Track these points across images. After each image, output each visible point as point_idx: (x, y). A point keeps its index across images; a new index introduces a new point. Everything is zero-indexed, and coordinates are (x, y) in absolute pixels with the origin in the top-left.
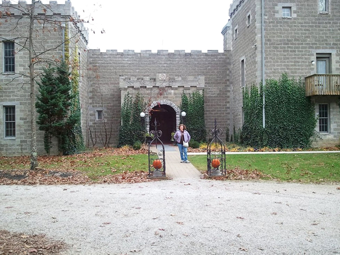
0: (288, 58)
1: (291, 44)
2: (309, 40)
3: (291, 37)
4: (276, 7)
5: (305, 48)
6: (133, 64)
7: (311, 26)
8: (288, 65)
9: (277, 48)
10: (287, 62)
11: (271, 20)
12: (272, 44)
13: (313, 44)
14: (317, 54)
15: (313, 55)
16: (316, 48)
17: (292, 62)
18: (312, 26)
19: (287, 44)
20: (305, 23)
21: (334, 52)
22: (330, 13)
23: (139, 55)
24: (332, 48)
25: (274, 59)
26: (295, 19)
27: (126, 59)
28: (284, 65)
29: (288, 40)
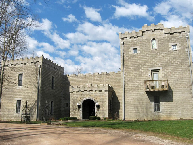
0: (136, 73)
1: (138, 66)
2: (147, 63)
3: (138, 63)
4: (129, 49)
5: (145, 67)
6: (82, 80)
7: (147, 57)
8: (137, 77)
9: (131, 69)
10: (136, 75)
11: (127, 56)
12: (128, 67)
13: (149, 65)
14: (151, 70)
15: (149, 71)
16: (151, 67)
17: (138, 75)
18: (149, 57)
19: (135, 66)
20: (144, 55)
21: (161, 68)
22: (157, 49)
23: (85, 76)
24: (160, 66)
25: (129, 74)
26: (139, 54)
27: (79, 78)
28: (134, 77)
29: (136, 65)
